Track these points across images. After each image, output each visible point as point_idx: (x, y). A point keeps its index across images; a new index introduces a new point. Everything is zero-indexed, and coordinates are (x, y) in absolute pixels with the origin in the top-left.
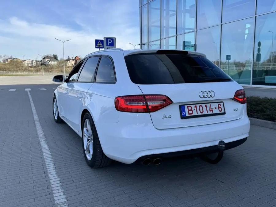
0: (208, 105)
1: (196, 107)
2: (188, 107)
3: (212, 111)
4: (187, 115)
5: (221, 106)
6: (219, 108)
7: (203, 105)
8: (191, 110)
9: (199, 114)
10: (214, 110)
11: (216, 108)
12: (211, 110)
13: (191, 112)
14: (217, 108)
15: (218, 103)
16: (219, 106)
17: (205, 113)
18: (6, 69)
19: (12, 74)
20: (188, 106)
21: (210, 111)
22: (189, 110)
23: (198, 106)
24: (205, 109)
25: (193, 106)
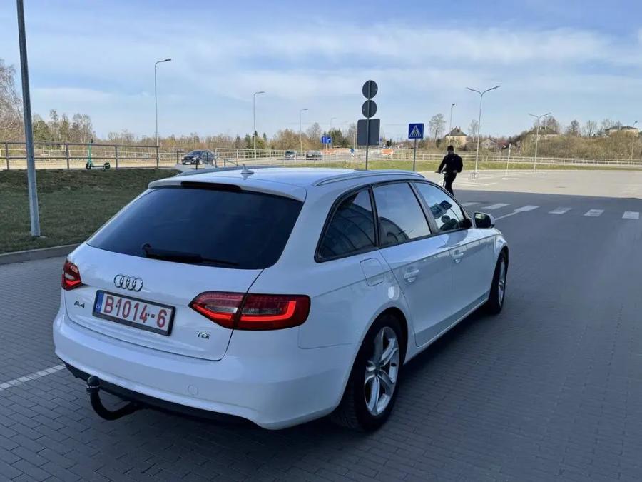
0: (142, 305)
1: (120, 302)
2: (108, 298)
3: (145, 319)
4: (102, 312)
5: (166, 315)
6: (160, 317)
7: (134, 303)
8: (111, 305)
9: (120, 316)
10: (149, 318)
11: (153, 316)
12: (144, 316)
13: (109, 308)
14: (156, 317)
15: (162, 308)
16: (163, 314)
17: (130, 319)
18: (589, 153)
19: (592, 165)
20: (110, 296)
21: (141, 318)
22: (107, 304)
23: (124, 300)
24: (133, 310)
25: (116, 299)
